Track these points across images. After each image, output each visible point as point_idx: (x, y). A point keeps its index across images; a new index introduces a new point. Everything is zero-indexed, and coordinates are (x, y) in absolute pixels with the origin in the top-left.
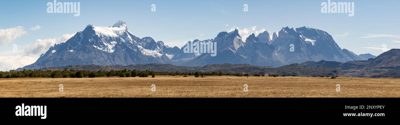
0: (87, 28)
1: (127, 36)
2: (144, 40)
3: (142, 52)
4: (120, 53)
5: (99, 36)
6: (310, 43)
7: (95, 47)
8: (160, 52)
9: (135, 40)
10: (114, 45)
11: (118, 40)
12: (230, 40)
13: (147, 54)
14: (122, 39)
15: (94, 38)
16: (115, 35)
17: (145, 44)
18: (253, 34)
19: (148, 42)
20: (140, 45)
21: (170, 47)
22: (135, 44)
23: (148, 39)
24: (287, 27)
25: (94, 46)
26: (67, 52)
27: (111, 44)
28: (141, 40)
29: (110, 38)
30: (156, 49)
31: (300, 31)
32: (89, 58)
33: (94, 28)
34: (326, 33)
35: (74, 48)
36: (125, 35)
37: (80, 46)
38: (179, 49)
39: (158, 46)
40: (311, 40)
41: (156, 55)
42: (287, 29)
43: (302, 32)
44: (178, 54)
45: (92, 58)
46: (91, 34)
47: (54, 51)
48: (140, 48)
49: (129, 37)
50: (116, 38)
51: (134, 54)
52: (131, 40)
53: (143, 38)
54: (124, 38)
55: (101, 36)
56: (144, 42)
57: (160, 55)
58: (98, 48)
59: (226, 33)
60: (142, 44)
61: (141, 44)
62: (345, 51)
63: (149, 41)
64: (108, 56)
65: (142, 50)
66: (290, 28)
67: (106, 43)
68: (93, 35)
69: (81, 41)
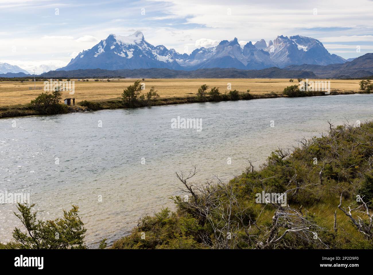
0: (109, 36)
1: (144, 44)
2: (158, 48)
3: (156, 58)
5: (119, 44)
6: (302, 50)
7: (116, 53)
8: (172, 58)
9: (151, 48)
10: (132, 53)
11: (135, 47)
12: (230, 47)
13: (160, 60)
14: (139, 46)
15: (115, 45)
16: (134, 44)
17: (158, 51)
18: (250, 42)
20: (154, 52)
21: (180, 54)
22: (150, 51)
23: (161, 47)
24: (282, 36)
27: (129, 51)
28: (156, 48)
29: (129, 46)
30: (168, 55)
31: (293, 39)
32: (110, 63)
33: (115, 37)
34: (317, 40)
35: (97, 54)
36: (141, 43)
38: (188, 55)
39: (170, 53)
40: (304, 46)
41: (168, 61)
42: (282, 37)
43: (294, 39)
44: (187, 59)
45: (113, 63)
46: (112, 42)
47: (82, 56)
48: (155, 54)
49: (146, 45)
50: (134, 46)
52: (147, 47)
53: (157, 46)
54: (141, 46)
55: (121, 44)
56: (158, 49)
57: (171, 61)
58: (118, 54)
59: (227, 41)
61: (155, 51)
62: (334, 55)
63: (162, 49)
64: (127, 62)
65: (156, 56)
66: (284, 36)
67: (125, 50)
68: (114, 43)
69: (104, 48)
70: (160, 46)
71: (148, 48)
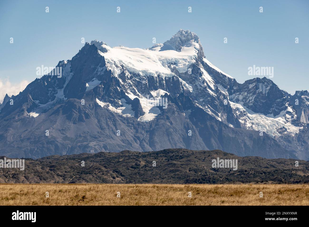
0: (83, 49)
1: (201, 74)
2: (251, 86)
3: (243, 122)
4: (171, 123)
5: (116, 73)
7: (102, 104)
8: (295, 122)
13: (255, 128)
14: (184, 82)
15: (100, 78)
16: (167, 73)
17: (252, 98)
19: (261, 92)
20: (237, 101)
22: (222, 97)
23: (260, 85)
25: (98, 101)
26: (22, 117)
28: (242, 88)
29: (151, 78)
30: (283, 113)
32: (80, 136)
35: (42, 106)
37: (60, 101)
39: (289, 105)
41: (282, 129)
45: (89, 137)
46: (93, 67)
48: (238, 109)
49: (207, 77)
50: (168, 80)
51: (212, 126)
52: (212, 85)
53: (248, 82)
54: (191, 82)
55: (123, 73)
56: (249, 91)
58: (111, 108)
60: (245, 98)
61: (241, 97)
63: (264, 89)
64: (137, 132)
65: (243, 114)
67: (135, 93)
68: (100, 69)
69: (65, 86)
70: (258, 80)
71: (213, 88)
